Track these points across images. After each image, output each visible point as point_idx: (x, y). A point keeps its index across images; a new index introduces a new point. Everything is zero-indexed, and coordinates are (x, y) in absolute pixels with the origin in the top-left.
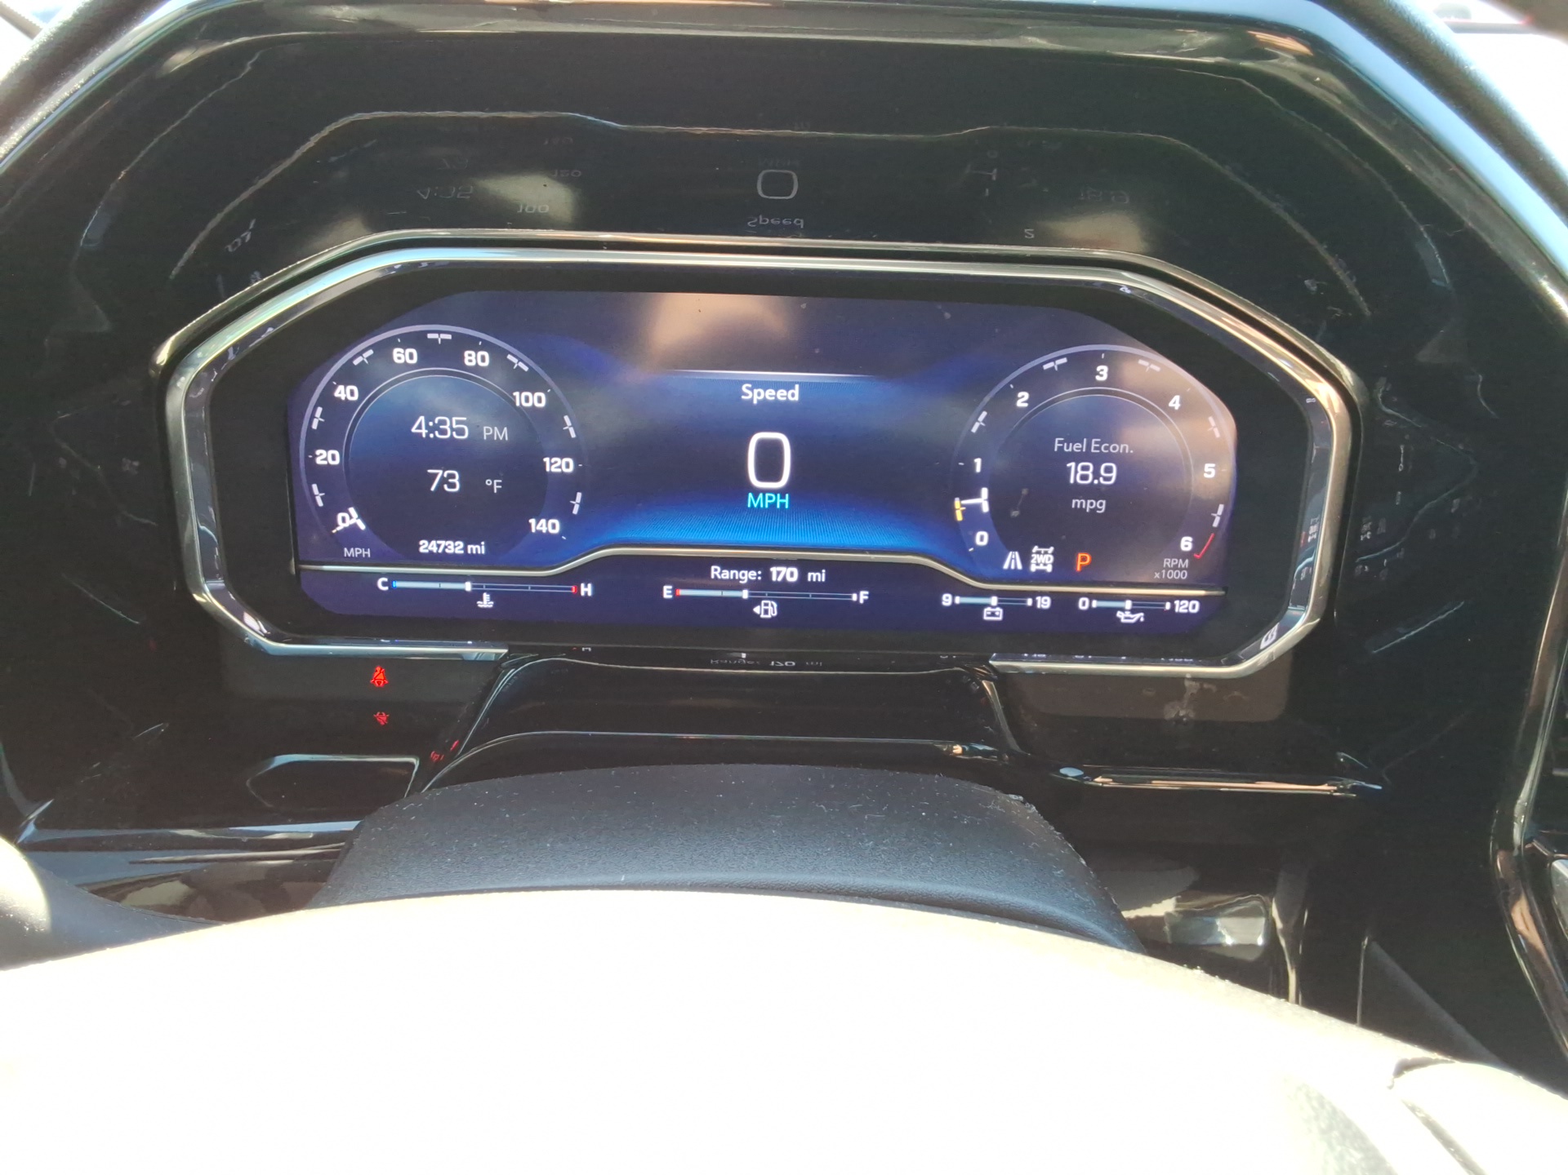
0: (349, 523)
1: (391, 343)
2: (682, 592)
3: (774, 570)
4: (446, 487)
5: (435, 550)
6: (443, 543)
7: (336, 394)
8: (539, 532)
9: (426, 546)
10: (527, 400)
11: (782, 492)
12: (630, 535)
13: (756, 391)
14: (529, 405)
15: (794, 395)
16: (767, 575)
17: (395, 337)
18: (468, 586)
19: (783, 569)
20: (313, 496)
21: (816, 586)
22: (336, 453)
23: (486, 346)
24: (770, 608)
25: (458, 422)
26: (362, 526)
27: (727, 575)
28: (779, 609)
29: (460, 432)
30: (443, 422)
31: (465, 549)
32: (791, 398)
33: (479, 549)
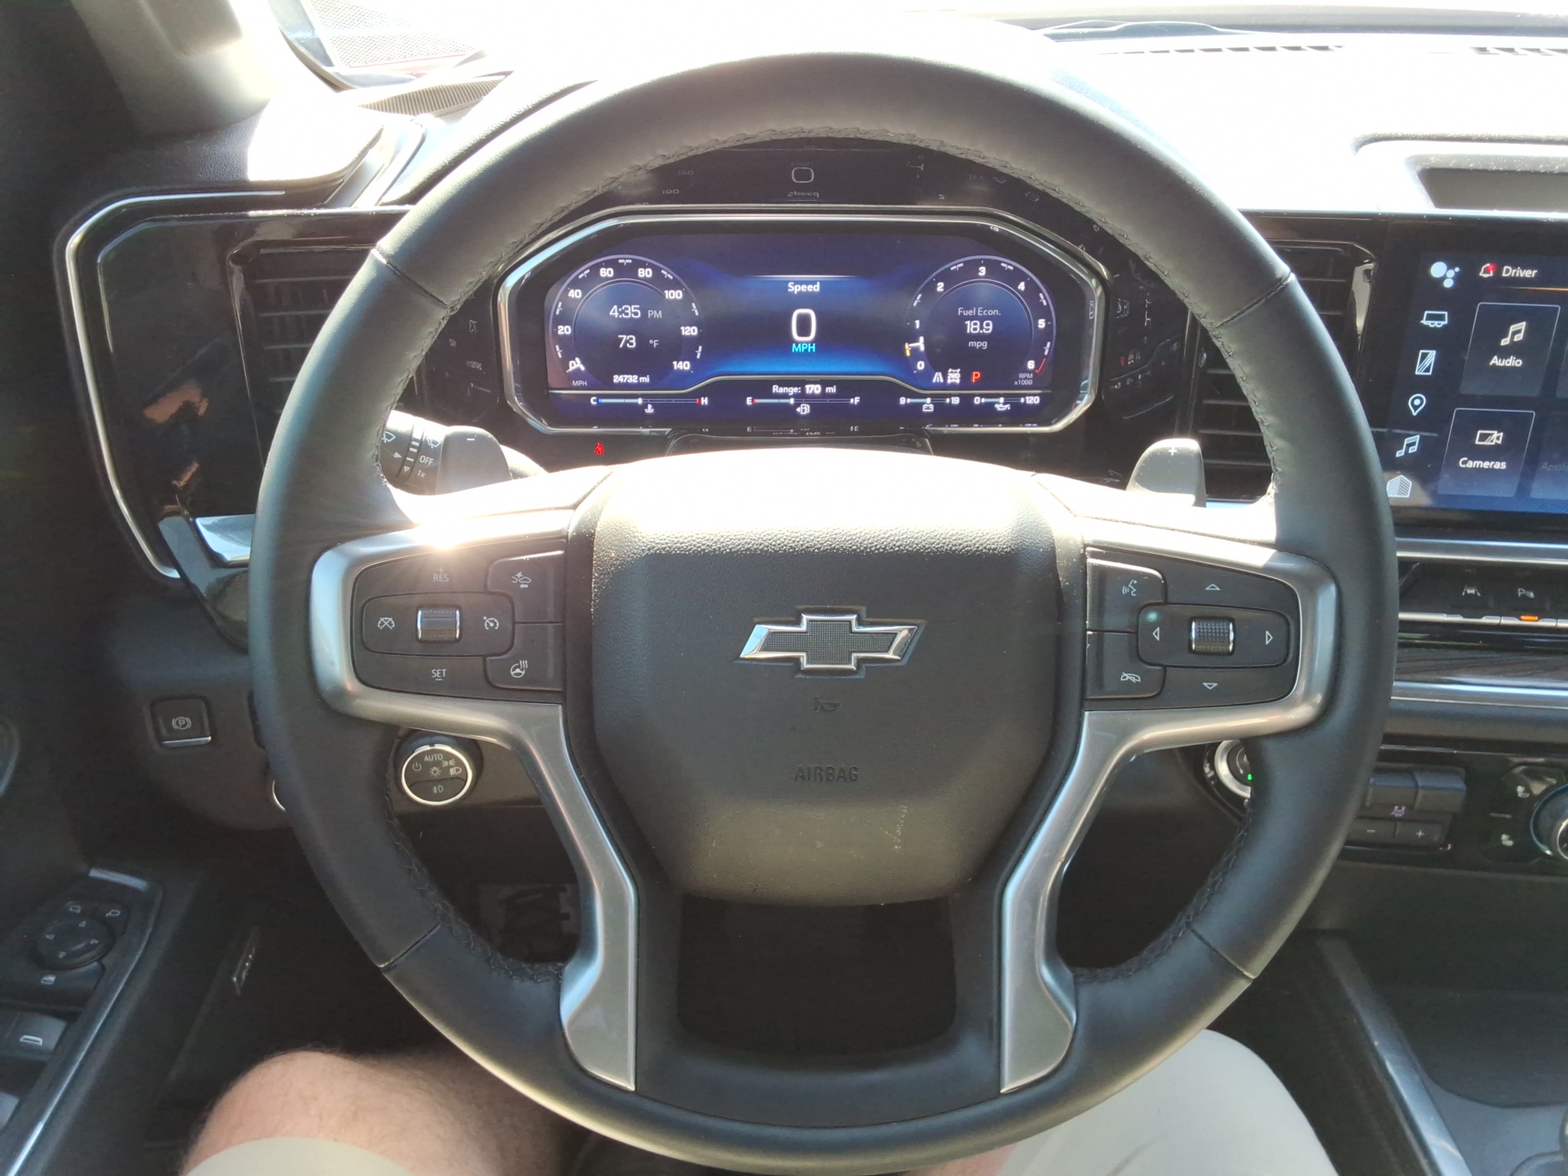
0: (575, 366)
1: (599, 266)
2: (758, 401)
3: (807, 387)
4: (628, 345)
5: (622, 380)
6: (626, 376)
7: (569, 295)
8: (678, 370)
9: (617, 379)
10: (672, 295)
11: (811, 343)
12: (730, 369)
13: (796, 286)
14: (673, 297)
15: (817, 288)
16: (803, 390)
17: (601, 262)
18: (640, 401)
19: (812, 386)
20: (557, 352)
21: (831, 396)
22: (569, 327)
23: (650, 266)
24: (805, 408)
25: (635, 308)
26: (583, 368)
27: (782, 390)
28: (811, 409)
29: (636, 314)
30: (627, 309)
31: (638, 379)
32: (815, 290)
33: (646, 379)
